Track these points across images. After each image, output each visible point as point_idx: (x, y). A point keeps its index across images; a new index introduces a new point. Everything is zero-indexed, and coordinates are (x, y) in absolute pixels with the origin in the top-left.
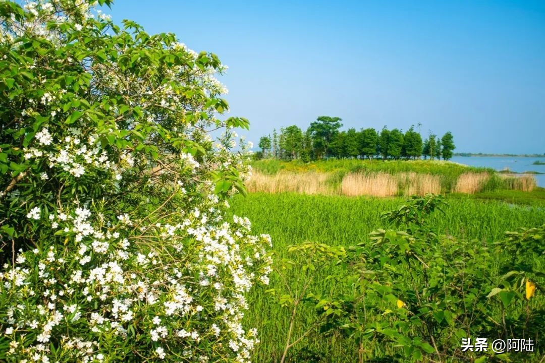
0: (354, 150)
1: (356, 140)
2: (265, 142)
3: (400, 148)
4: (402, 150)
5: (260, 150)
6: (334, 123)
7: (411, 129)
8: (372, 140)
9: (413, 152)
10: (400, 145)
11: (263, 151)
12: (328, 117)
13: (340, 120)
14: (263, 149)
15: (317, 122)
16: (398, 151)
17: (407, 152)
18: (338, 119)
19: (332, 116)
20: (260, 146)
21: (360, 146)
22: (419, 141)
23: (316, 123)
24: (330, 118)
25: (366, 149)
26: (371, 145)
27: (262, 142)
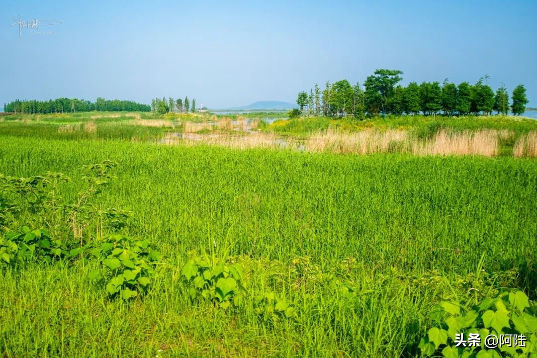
0: (415, 107)
1: (417, 95)
2: (303, 99)
3: (470, 103)
4: (471, 105)
5: (299, 107)
6: (394, 77)
7: (480, 82)
8: (436, 94)
9: (485, 107)
10: (469, 100)
11: (302, 109)
12: (387, 71)
13: (401, 73)
14: (302, 106)
15: (374, 75)
16: (466, 106)
17: (478, 107)
18: (399, 72)
19: (391, 69)
20: (299, 103)
21: (423, 101)
22: (491, 95)
23: (373, 77)
24: (389, 71)
25: (431, 104)
26: (436, 100)
27: (300, 98)
